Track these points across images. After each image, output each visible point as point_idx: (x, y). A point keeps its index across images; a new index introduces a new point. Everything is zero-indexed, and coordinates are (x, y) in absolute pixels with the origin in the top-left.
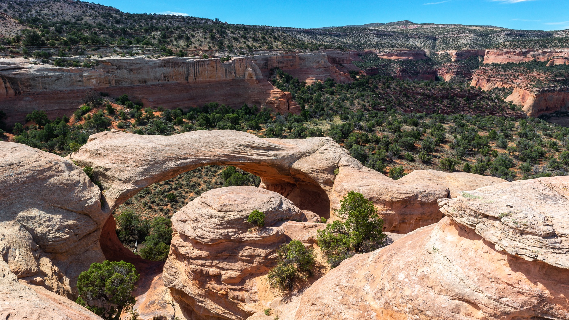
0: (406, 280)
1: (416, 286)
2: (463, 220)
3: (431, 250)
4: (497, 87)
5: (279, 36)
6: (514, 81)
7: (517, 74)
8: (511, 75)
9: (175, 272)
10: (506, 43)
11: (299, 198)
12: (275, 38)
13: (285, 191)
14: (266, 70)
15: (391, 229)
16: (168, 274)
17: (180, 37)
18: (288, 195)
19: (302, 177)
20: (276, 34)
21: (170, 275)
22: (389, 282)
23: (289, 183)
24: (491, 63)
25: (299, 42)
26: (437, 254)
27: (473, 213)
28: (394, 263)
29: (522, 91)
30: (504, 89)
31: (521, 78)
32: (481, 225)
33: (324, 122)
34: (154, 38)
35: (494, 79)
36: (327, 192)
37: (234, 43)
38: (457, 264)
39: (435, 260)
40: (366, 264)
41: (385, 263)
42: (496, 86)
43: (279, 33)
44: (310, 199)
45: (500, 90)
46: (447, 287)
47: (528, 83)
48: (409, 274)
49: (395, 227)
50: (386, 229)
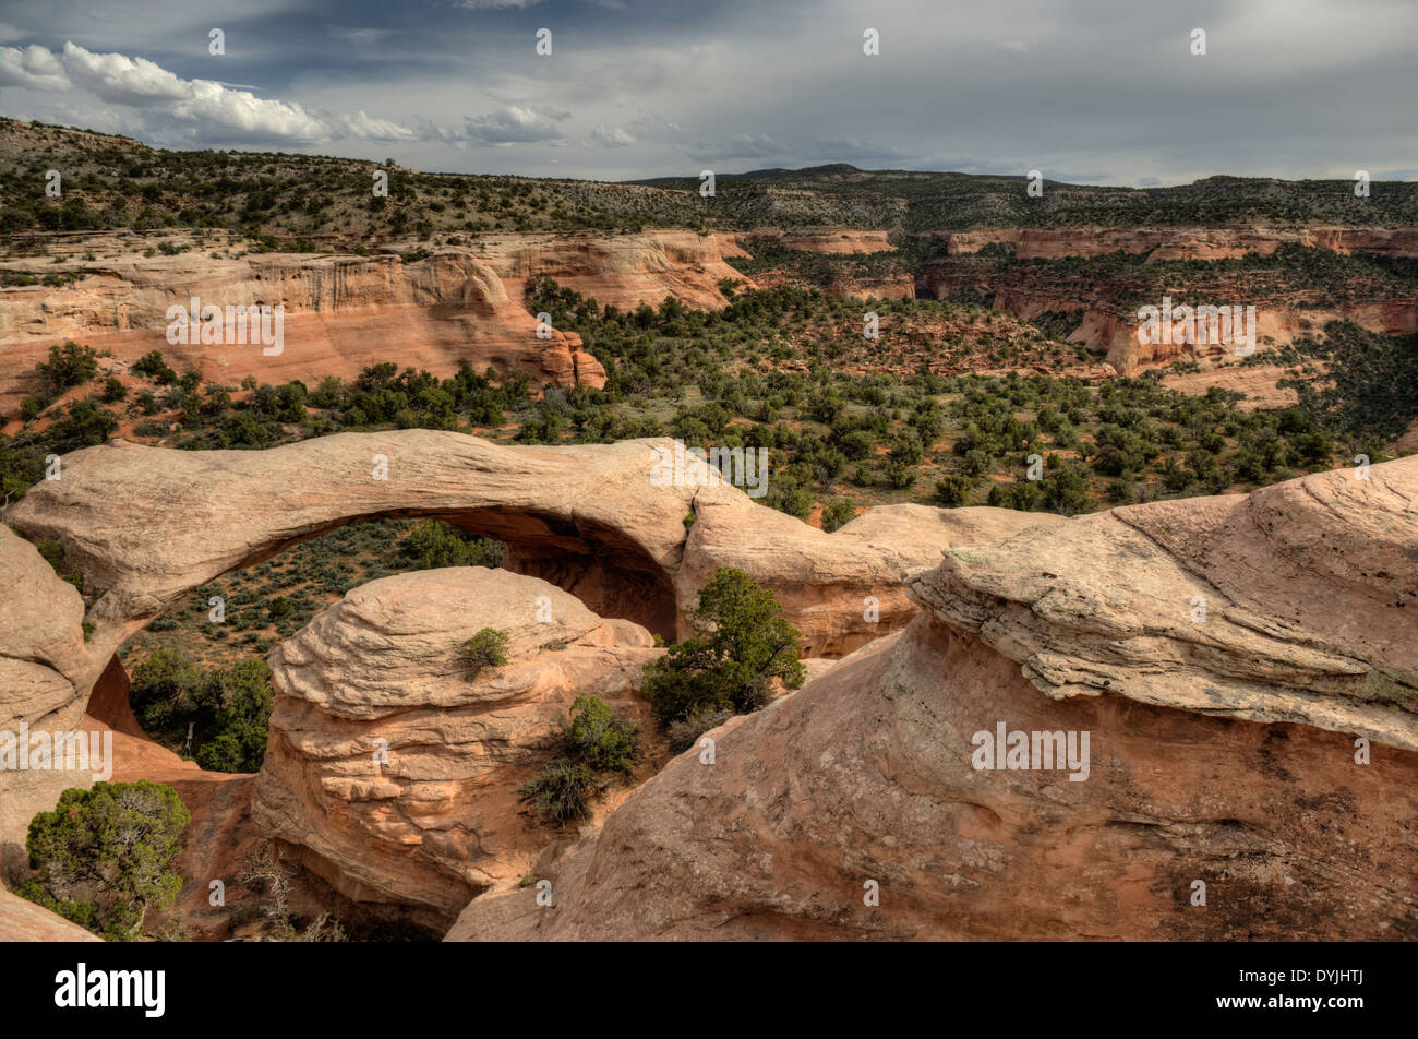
0: (837, 767)
1: (859, 780)
2: (953, 614)
3: (891, 692)
4: (1050, 312)
5: (544, 201)
6: (1083, 297)
7: (1089, 281)
8: (1076, 284)
9: (283, 799)
10: (1059, 215)
11: (602, 590)
12: (534, 204)
13: (568, 575)
14: (518, 280)
15: (824, 651)
16: (263, 804)
17: (295, 205)
18: (575, 583)
19: (606, 538)
20: (537, 194)
21: (270, 807)
22: (799, 777)
23: (576, 554)
24: (1032, 257)
25: (595, 214)
26: (904, 699)
27: (974, 598)
28: (811, 729)
29: (1102, 320)
30: (1064, 315)
31: (1097, 289)
32: (991, 624)
33: (661, 402)
34: (230, 209)
35: (1040, 293)
36: (668, 571)
37: (433, 217)
38: (946, 719)
39: (900, 713)
40: (749, 738)
41: (794, 731)
42: (1047, 309)
43: (546, 194)
44: (630, 590)
45: (1055, 317)
46: (925, 774)
47: (1114, 302)
48: (843, 752)
49: (831, 645)
50: (812, 651)
